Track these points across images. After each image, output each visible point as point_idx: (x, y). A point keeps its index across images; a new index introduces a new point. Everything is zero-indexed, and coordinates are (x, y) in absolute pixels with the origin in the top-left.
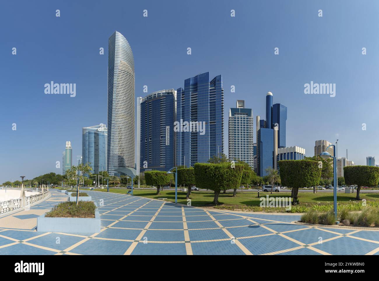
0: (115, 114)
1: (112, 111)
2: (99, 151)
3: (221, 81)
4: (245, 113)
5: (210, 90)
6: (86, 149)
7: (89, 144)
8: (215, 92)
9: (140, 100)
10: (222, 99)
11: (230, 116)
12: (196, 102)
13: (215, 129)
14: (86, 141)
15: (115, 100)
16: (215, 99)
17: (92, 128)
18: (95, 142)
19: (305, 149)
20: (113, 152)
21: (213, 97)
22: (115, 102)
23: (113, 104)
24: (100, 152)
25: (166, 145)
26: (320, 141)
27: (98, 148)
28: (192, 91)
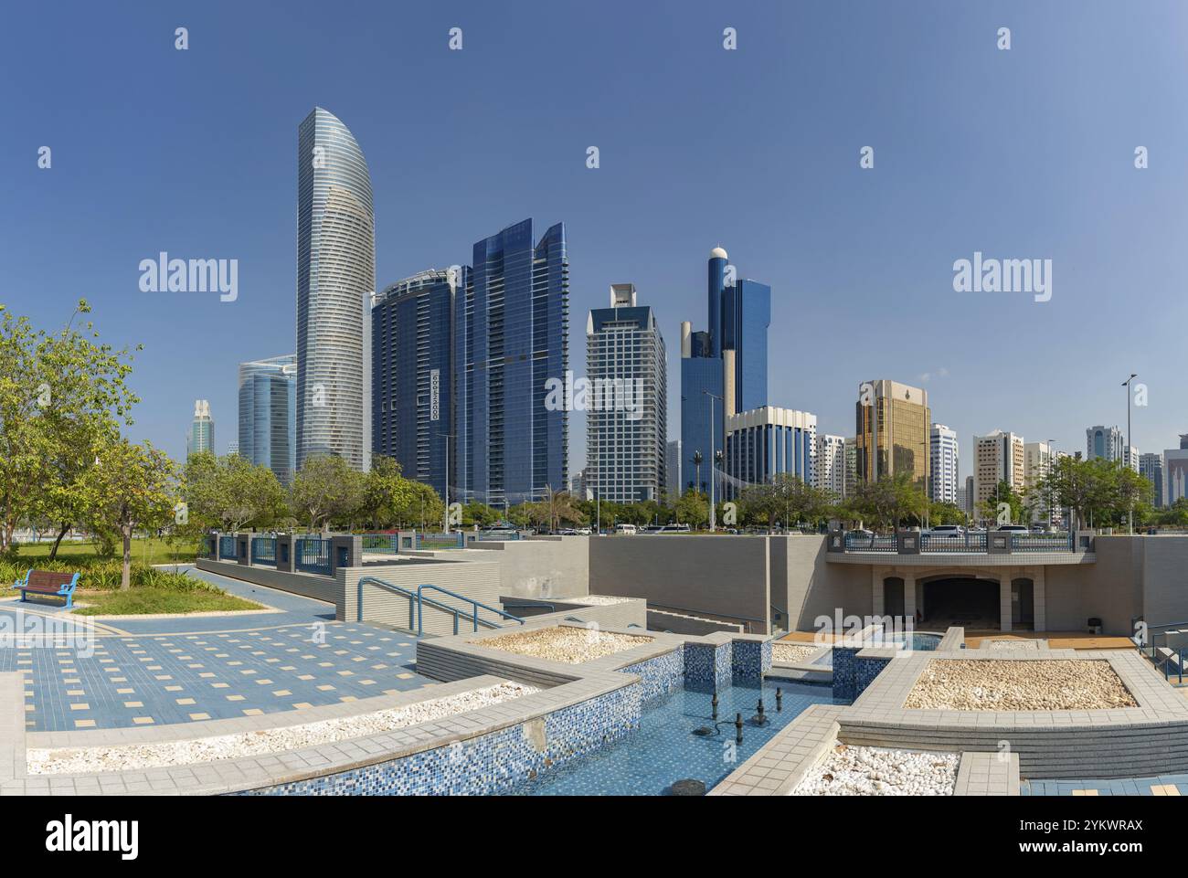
0: (315, 332)
2: (285, 432)
3: (561, 240)
4: (633, 321)
5: (536, 266)
6: (249, 425)
7: (255, 410)
8: (545, 271)
9: (372, 300)
11: (590, 330)
12: (501, 302)
13: (547, 373)
15: (314, 296)
16: (545, 292)
17: (265, 364)
18: (272, 406)
20: (310, 436)
21: (542, 286)
22: (314, 300)
23: (311, 305)
25: (432, 419)
28: (492, 273)
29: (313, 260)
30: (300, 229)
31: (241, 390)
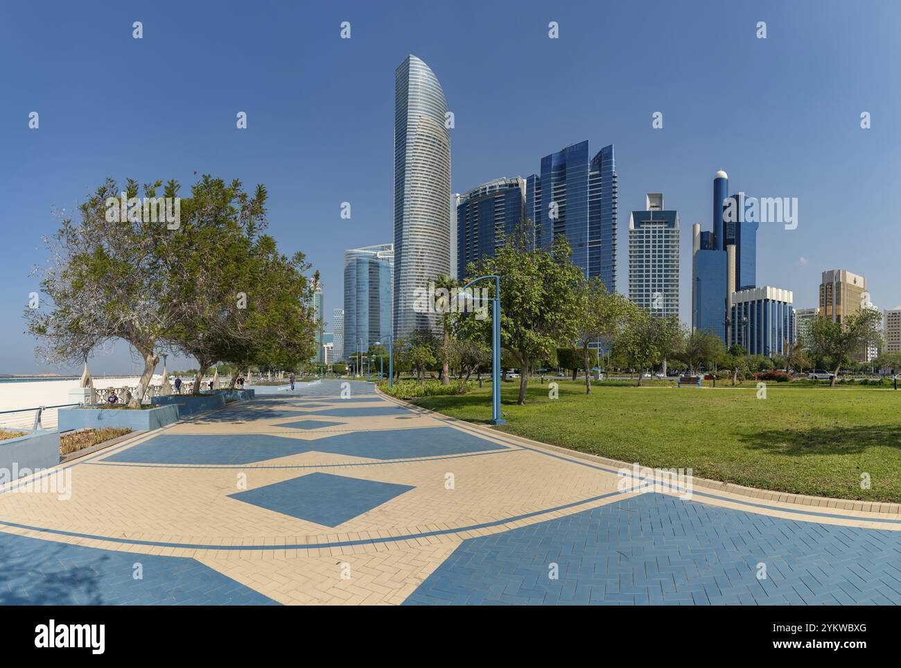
0: (408, 225)
1: (402, 219)
2: (379, 301)
3: (611, 158)
4: (664, 221)
5: (591, 177)
6: (352, 296)
7: (357, 285)
8: (599, 181)
9: (456, 200)
10: (613, 195)
11: (632, 226)
13: (600, 257)
14: (353, 278)
15: (408, 198)
16: (600, 196)
17: (363, 251)
18: (370, 282)
19: (791, 293)
21: (597, 191)
22: (408, 201)
23: (405, 205)
24: (381, 302)
26: (832, 272)
27: (376, 294)
28: (556, 180)
29: (407, 170)
30: (396, 147)
31: (346, 270)
